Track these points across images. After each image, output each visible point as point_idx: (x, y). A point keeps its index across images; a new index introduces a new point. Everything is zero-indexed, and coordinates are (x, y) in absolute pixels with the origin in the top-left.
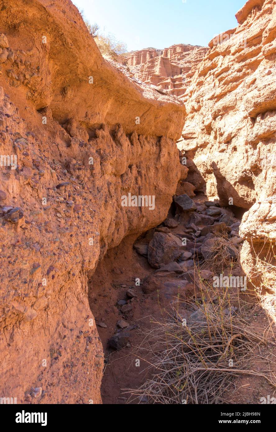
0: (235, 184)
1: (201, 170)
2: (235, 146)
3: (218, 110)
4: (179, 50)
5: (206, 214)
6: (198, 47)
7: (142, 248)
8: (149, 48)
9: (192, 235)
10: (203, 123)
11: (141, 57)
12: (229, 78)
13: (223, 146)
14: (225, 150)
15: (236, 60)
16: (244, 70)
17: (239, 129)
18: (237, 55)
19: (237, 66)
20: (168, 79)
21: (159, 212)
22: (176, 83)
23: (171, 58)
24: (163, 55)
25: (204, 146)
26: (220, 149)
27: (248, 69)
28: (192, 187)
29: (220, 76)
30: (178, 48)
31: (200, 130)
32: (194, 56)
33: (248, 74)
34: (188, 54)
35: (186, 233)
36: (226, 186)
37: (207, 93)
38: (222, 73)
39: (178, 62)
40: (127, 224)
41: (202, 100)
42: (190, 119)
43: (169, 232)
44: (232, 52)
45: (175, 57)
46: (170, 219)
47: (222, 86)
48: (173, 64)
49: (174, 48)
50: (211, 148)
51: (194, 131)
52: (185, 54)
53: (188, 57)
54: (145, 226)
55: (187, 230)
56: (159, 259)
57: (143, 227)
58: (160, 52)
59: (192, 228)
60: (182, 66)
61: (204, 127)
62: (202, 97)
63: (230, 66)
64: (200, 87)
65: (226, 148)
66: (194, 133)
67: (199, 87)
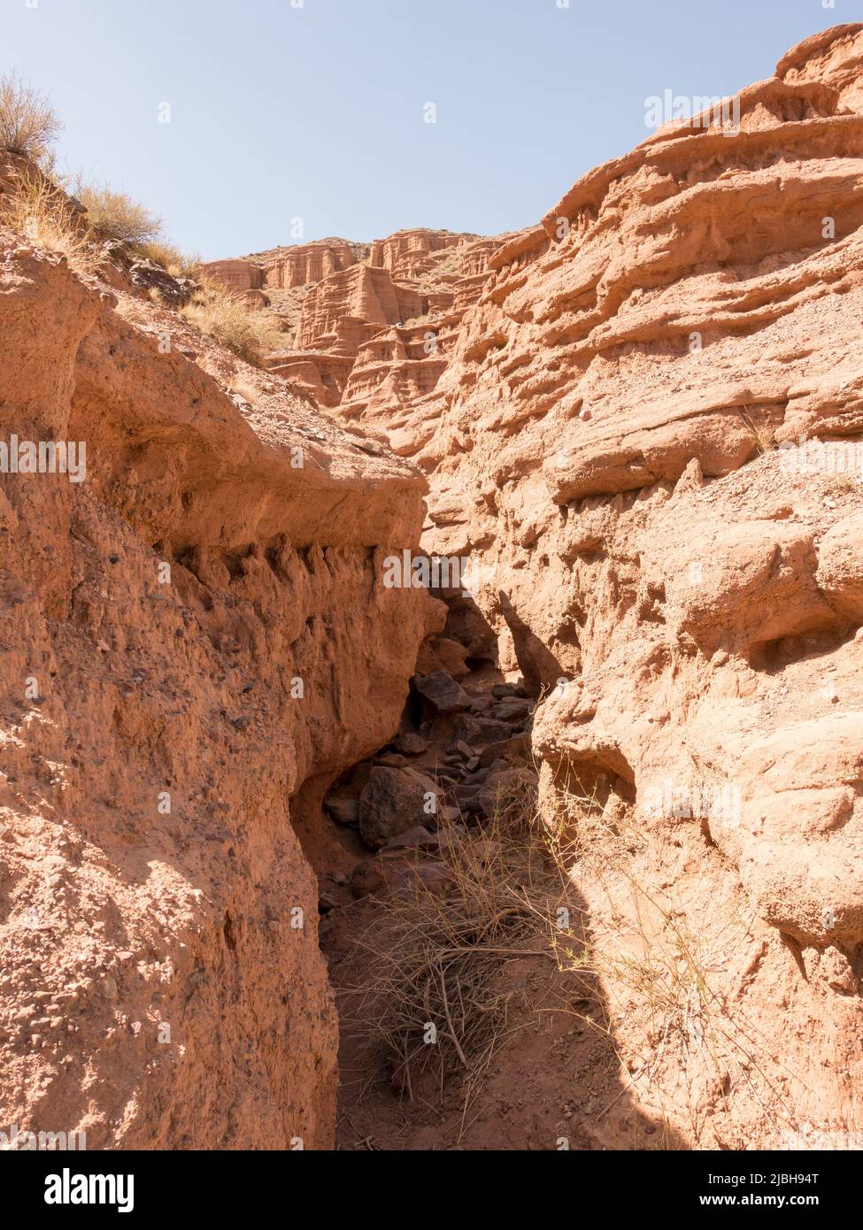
0: (551, 642)
1: (484, 605)
2: (546, 555)
3: (507, 467)
4: (415, 245)
5: (493, 716)
6: (470, 237)
7: (345, 808)
8: (329, 240)
9: (460, 768)
10: (479, 486)
11: (305, 264)
12: (531, 383)
13: (522, 554)
14: (524, 563)
15: (545, 341)
16: (563, 366)
17: (551, 517)
18: (548, 326)
19: (548, 355)
20: (388, 332)
21: (380, 720)
22: (411, 343)
23: (393, 268)
24: (371, 258)
25: (485, 543)
26: (516, 561)
27: (571, 365)
28: (460, 650)
29: (513, 375)
30: (413, 239)
31: (474, 505)
32: (459, 263)
33: (572, 376)
34: (444, 258)
35: (447, 764)
36: (532, 647)
37: (484, 414)
38: (517, 367)
39: (416, 279)
40: (311, 749)
41: (474, 430)
42: (451, 469)
43: (407, 766)
44: (537, 316)
45: (406, 264)
46: (408, 736)
47: (516, 402)
48: (400, 285)
49: (401, 240)
50: (500, 552)
51: (459, 506)
52: (436, 258)
53: (442, 266)
54: (350, 753)
55: (449, 758)
56: (385, 828)
57: (345, 756)
58: (362, 251)
59: (460, 753)
60: (427, 292)
61: (482, 498)
62: (475, 419)
63: (531, 354)
64: (471, 389)
65: (527, 560)
66: (461, 511)
67: (468, 387)
